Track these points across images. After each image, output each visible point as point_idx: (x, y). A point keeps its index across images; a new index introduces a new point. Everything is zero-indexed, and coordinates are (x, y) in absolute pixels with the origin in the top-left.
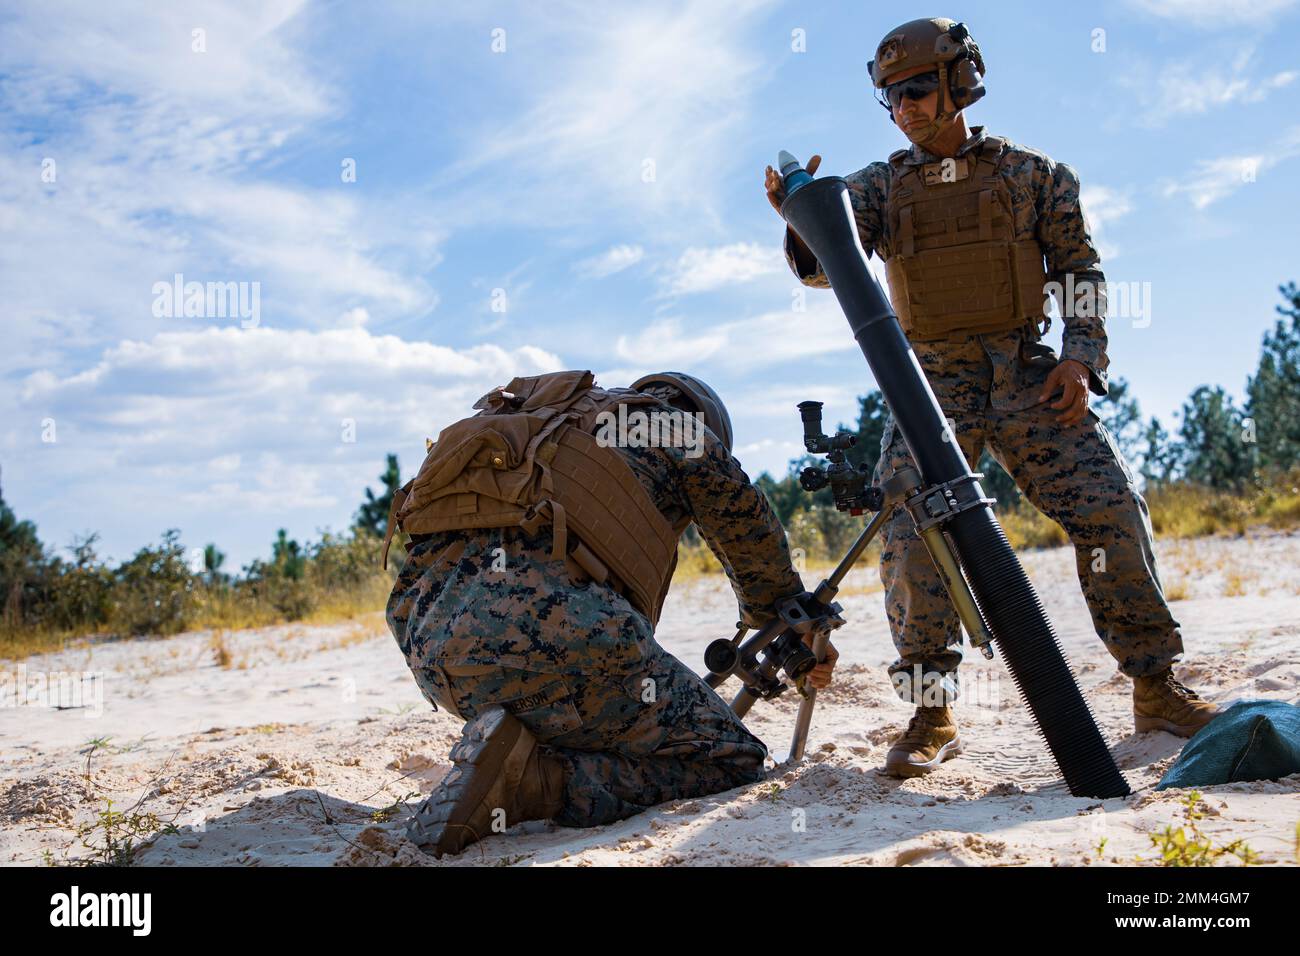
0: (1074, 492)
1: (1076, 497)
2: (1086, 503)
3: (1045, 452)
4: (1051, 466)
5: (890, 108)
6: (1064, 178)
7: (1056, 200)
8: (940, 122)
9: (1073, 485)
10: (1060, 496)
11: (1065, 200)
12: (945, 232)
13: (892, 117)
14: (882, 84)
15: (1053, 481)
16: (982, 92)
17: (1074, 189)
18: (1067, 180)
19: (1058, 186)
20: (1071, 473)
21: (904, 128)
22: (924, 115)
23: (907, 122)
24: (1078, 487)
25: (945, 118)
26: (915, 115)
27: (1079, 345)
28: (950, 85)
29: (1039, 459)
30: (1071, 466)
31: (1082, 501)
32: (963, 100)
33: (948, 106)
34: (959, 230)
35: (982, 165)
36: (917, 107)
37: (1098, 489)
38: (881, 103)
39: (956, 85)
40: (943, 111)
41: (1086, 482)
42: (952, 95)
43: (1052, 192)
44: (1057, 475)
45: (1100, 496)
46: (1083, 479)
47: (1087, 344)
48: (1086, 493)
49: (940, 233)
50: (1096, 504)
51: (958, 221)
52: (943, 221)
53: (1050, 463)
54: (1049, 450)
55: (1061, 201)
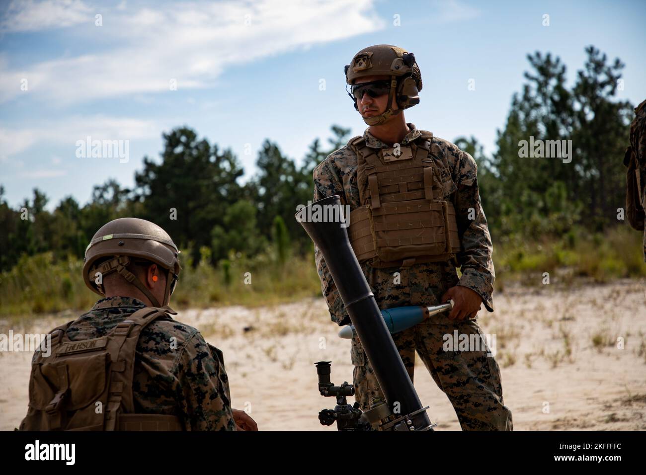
0: (465, 398)
1: (467, 401)
2: (473, 407)
3: (447, 367)
4: (451, 377)
5: (355, 99)
6: (467, 162)
7: (462, 176)
8: (387, 115)
9: (465, 393)
10: (456, 398)
11: (468, 177)
12: (399, 192)
13: (356, 106)
14: (352, 82)
15: (452, 388)
16: (417, 101)
17: (473, 171)
18: (469, 164)
19: (464, 167)
20: (464, 384)
21: (363, 114)
22: (377, 107)
23: (365, 109)
24: (468, 395)
25: (391, 112)
26: (371, 105)
27: (469, 275)
28: (396, 92)
29: (443, 370)
30: (465, 379)
31: (470, 405)
32: (404, 104)
33: (394, 106)
34: (408, 191)
35: (420, 151)
36: (373, 101)
37: (482, 398)
38: (350, 94)
39: (401, 93)
40: (391, 107)
41: (474, 391)
42: (397, 98)
43: (459, 171)
44: (454, 384)
45: (483, 403)
46: (472, 389)
47: (474, 275)
48: (473, 399)
49: (395, 193)
50: (480, 408)
51: (407, 185)
52: (398, 184)
53: (450, 375)
54: (451, 366)
55: (465, 178)
